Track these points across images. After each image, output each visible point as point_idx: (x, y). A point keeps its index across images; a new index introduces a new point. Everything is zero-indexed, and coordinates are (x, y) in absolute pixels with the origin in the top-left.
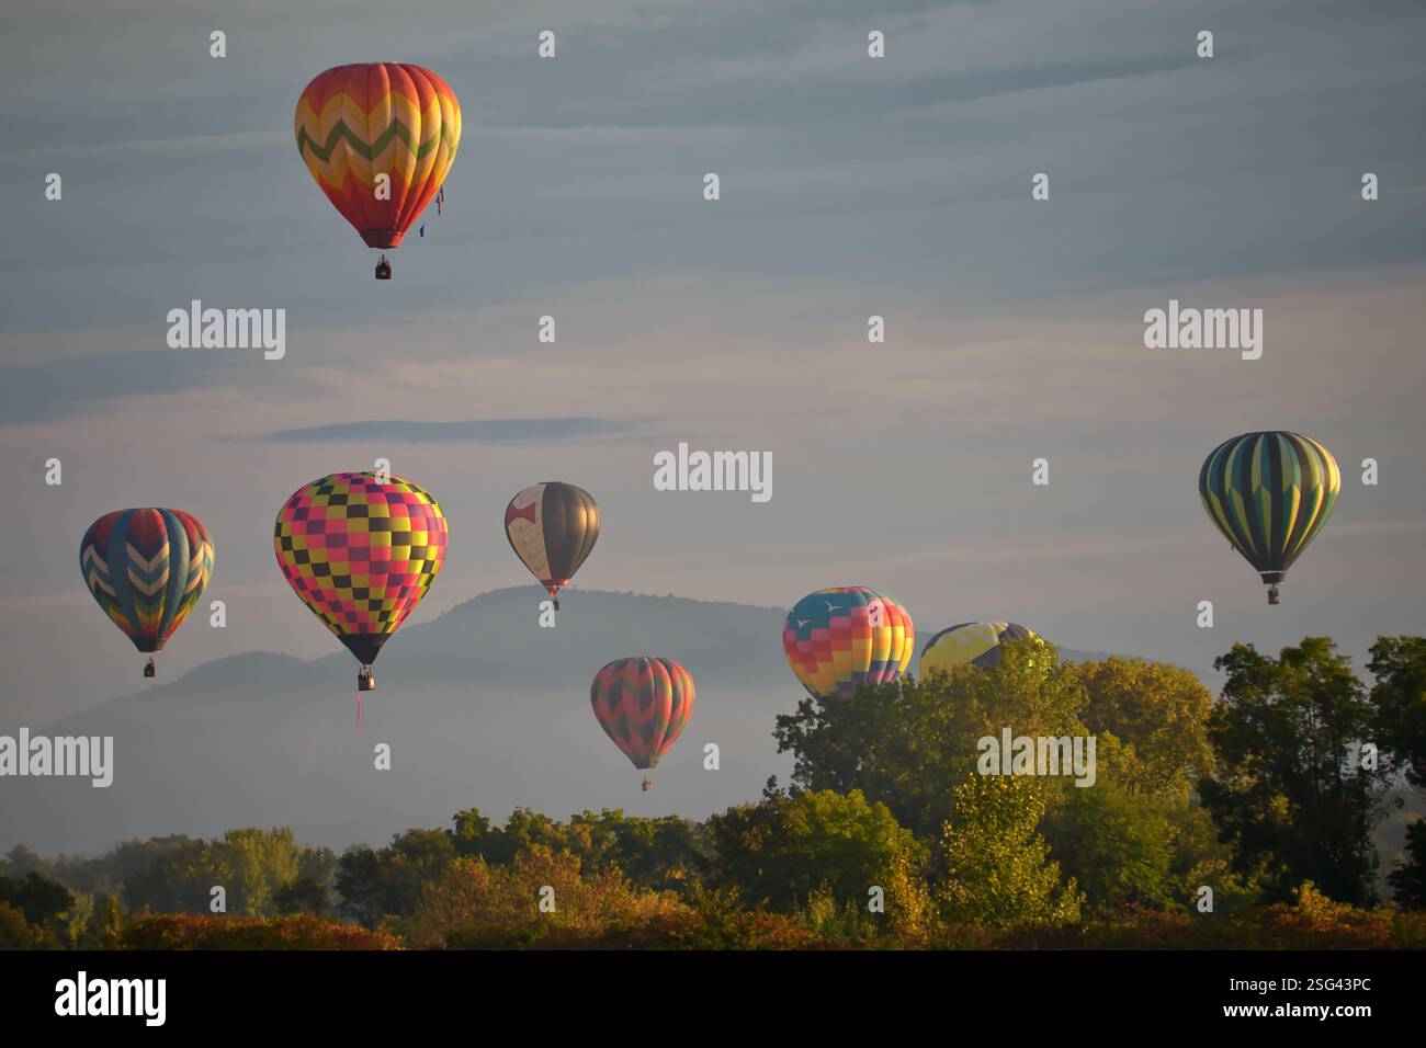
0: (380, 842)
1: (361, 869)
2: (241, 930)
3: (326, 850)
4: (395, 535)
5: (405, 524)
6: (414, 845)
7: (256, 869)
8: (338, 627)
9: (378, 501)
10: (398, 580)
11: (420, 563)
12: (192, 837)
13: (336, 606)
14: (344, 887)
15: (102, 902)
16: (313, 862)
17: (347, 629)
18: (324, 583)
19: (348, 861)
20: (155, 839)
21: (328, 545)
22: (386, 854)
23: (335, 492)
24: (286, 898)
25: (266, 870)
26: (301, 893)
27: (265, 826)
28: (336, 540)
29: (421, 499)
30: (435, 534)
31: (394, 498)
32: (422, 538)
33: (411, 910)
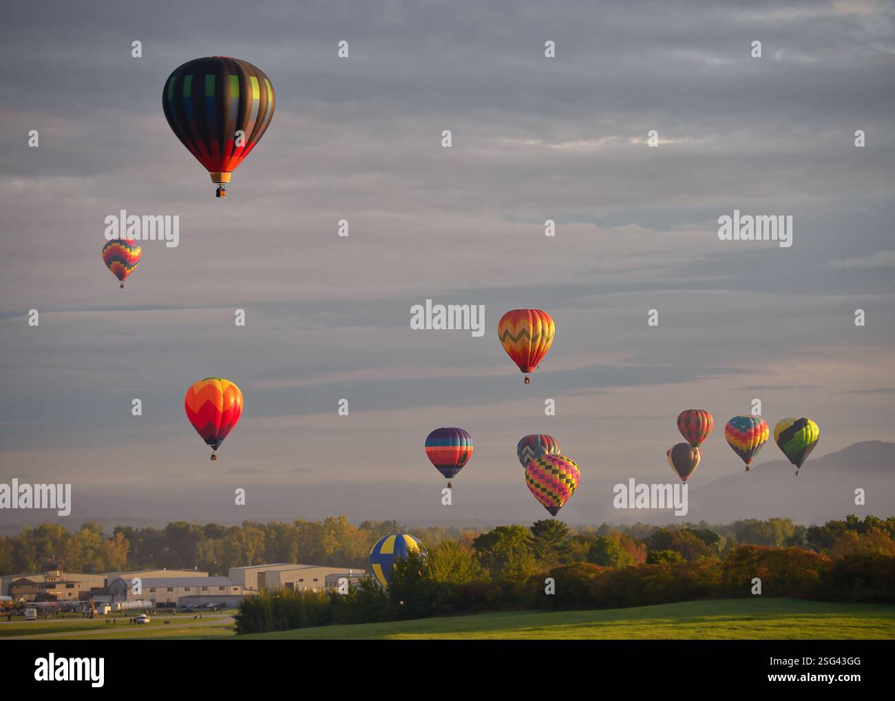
0: (821, 524)
1: (814, 533)
2: (775, 551)
3: (803, 526)
4: (560, 475)
5: (564, 472)
6: (833, 526)
7: (779, 531)
8: (544, 504)
9: (555, 464)
10: (563, 491)
11: (570, 484)
12: (759, 519)
13: (542, 497)
14: (809, 538)
15: (729, 540)
16: (798, 529)
17: (547, 505)
18: (545, 494)
19: (810, 530)
20: (746, 520)
21: (539, 478)
22: (823, 528)
23: (542, 461)
24: (789, 541)
25: (783, 532)
26: (795, 539)
27: (782, 517)
28: (542, 477)
29: (571, 463)
30: (574, 475)
31: (561, 463)
32: (570, 476)
33: (832, 547)
